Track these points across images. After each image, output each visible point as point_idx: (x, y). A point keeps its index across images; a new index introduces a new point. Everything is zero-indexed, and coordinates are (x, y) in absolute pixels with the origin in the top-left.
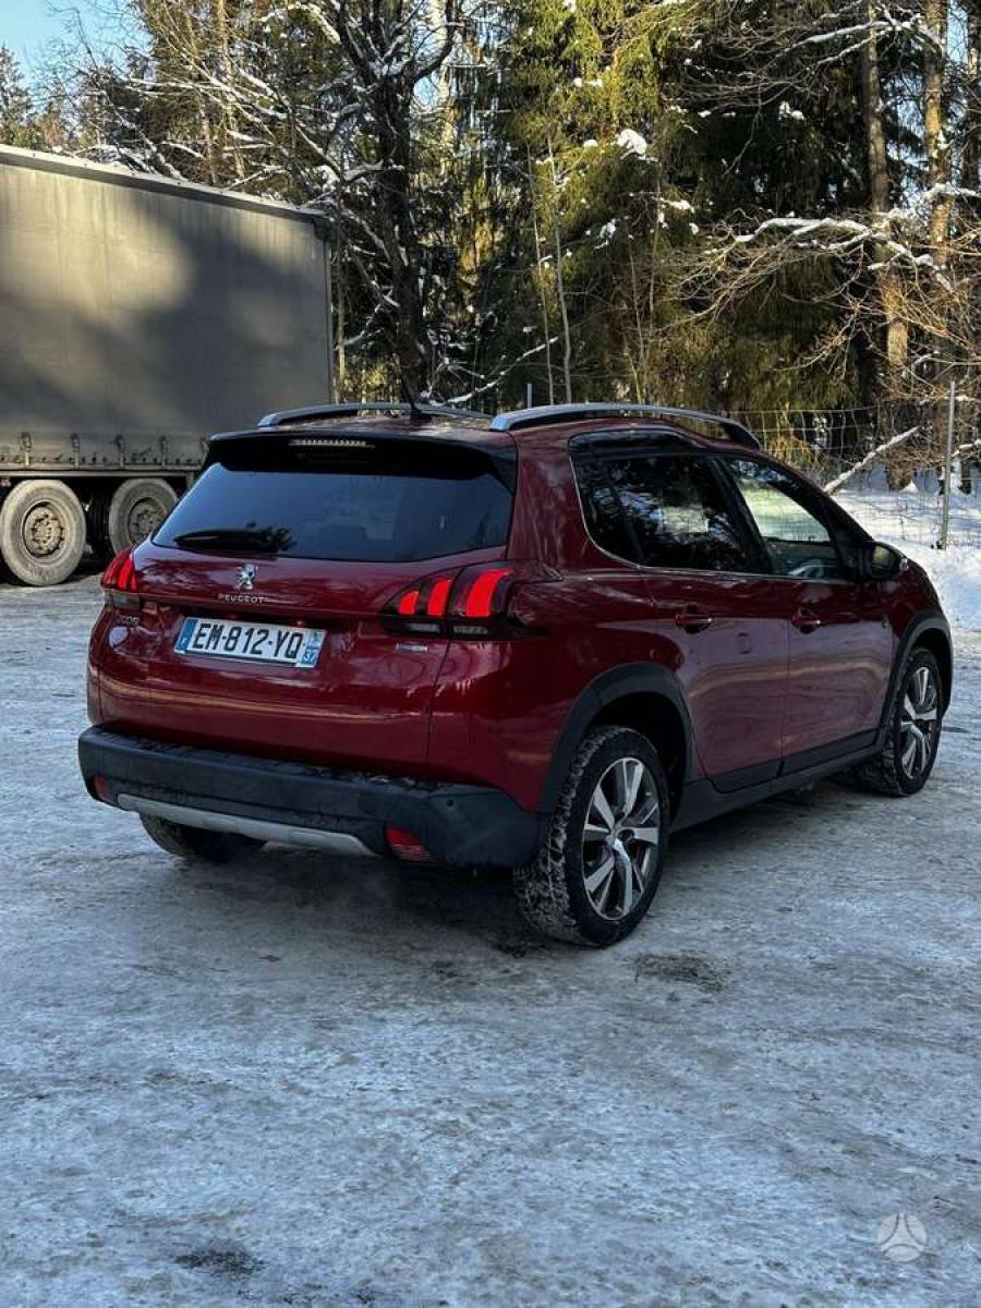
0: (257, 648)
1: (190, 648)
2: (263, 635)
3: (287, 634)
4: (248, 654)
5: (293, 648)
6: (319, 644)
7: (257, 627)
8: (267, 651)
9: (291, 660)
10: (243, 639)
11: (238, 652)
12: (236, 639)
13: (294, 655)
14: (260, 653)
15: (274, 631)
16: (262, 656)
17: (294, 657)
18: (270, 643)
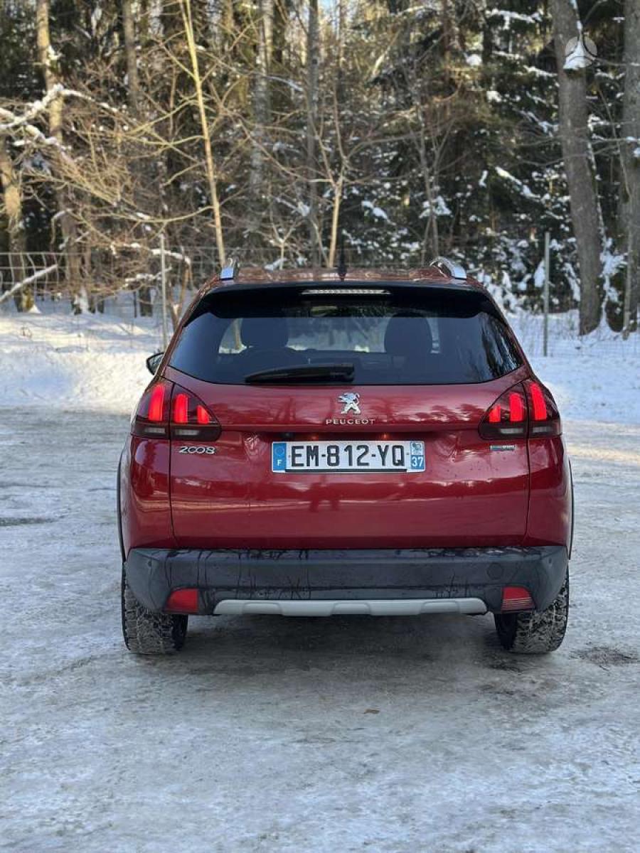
0: (362, 461)
1: (289, 466)
2: (363, 450)
3: (387, 447)
4: (355, 466)
5: (398, 457)
6: (421, 452)
7: (355, 444)
8: (374, 463)
9: (400, 467)
10: (343, 455)
11: (344, 465)
12: (336, 455)
13: (401, 462)
14: (367, 464)
15: (373, 446)
16: (370, 467)
17: (403, 464)
18: (374, 456)
